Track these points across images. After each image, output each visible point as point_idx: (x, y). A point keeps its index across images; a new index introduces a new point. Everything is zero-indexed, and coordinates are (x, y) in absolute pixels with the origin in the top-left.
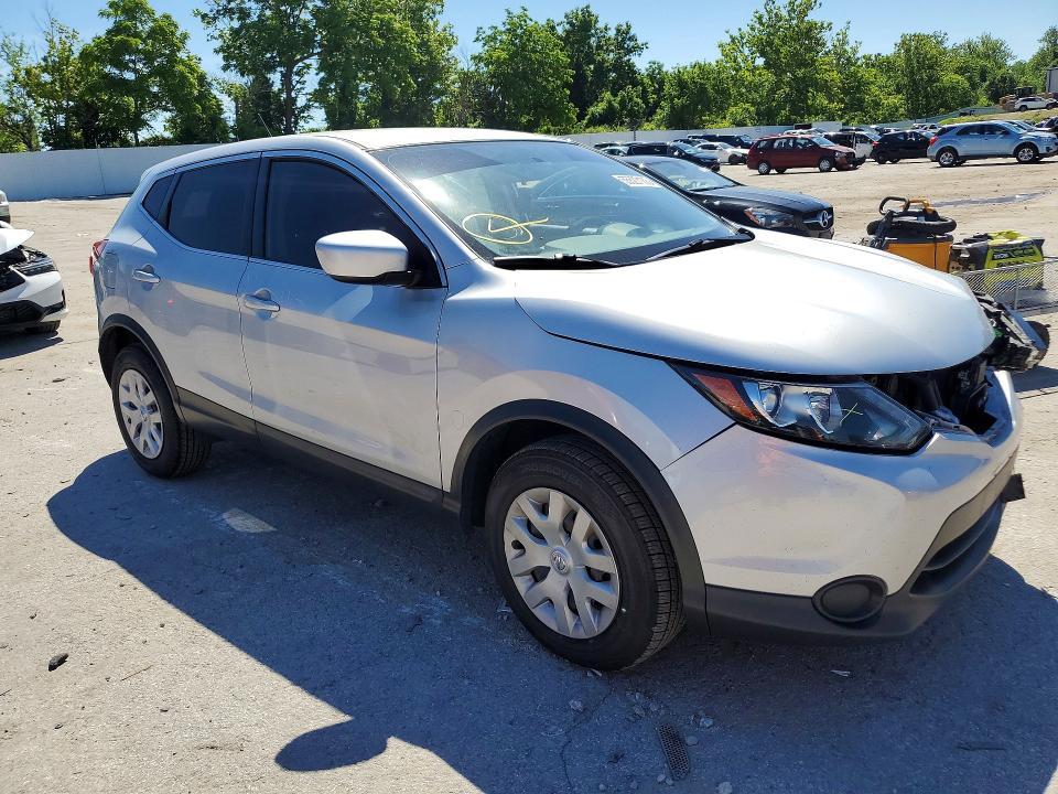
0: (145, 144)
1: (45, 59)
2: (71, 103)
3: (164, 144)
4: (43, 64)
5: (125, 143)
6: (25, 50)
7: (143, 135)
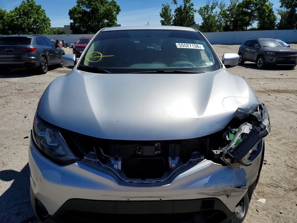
0: (249, 30)
1: (229, 8)
2: (233, 19)
3: (254, 30)
4: (228, 9)
5: (243, 30)
6: (225, 5)
7: (249, 28)
